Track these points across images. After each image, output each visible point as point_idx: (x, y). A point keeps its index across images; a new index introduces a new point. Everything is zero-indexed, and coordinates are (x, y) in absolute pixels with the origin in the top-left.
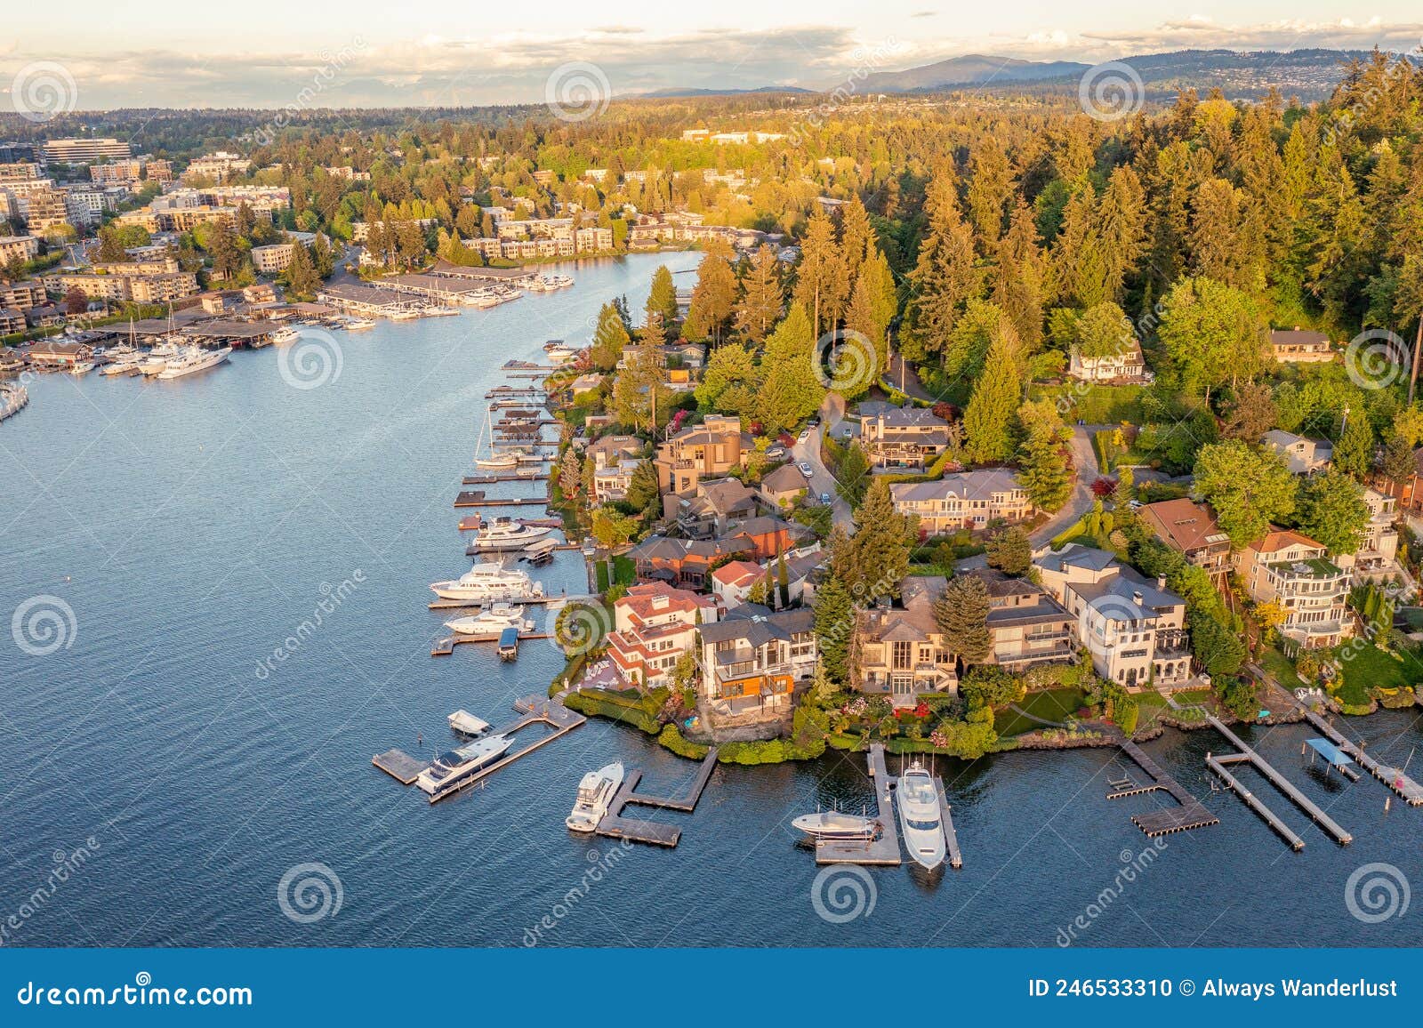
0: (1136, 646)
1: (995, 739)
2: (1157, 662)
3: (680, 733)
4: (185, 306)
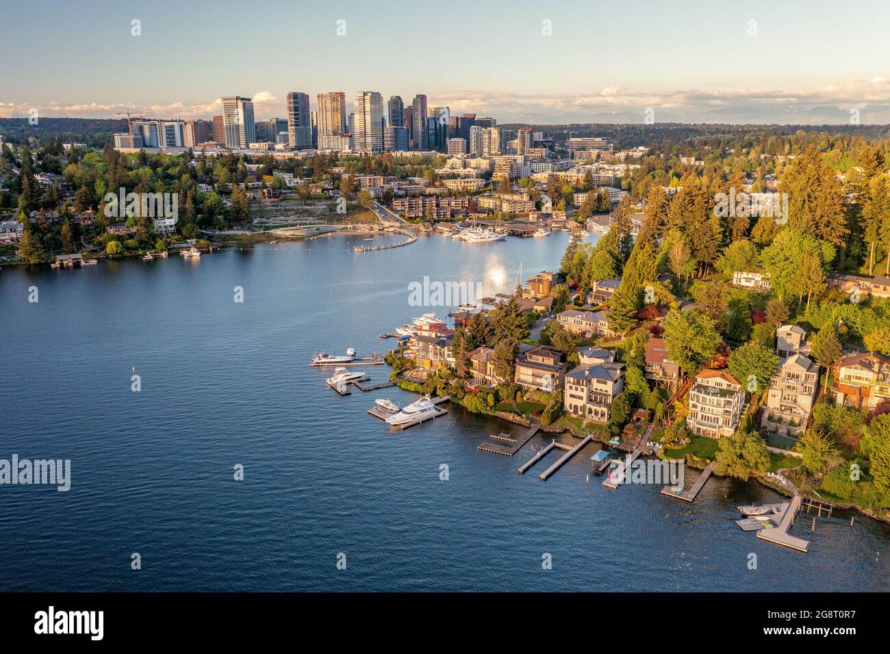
0: (579, 393)
1: (488, 408)
2: (589, 406)
3: (399, 374)
4: (522, 216)
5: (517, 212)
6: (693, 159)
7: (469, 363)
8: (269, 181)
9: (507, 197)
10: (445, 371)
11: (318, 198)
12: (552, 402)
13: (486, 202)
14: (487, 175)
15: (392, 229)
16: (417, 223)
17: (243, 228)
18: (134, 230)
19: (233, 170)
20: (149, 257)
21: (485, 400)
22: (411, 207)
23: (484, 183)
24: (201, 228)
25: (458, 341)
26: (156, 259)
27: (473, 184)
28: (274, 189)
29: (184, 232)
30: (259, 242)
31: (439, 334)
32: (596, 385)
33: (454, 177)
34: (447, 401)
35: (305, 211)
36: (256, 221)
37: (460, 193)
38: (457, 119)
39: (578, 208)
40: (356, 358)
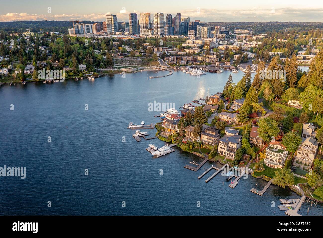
0: (223, 147)
1: (190, 150)
2: (227, 152)
3: (159, 133)
4: (213, 64)
5: (212, 62)
6: (283, 39)
7: (184, 132)
8: (121, 49)
9: (208, 56)
10: (175, 134)
11: (138, 56)
12: (214, 149)
13: (200, 58)
14: (201, 47)
15: (164, 69)
16: (174, 66)
17: (110, 68)
18: (72, 69)
19: (108, 45)
20: (77, 79)
21: (189, 147)
22: (172, 59)
23: (200, 50)
24: (96, 68)
25: (181, 123)
26: (79, 80)
27: (196, 50)
28: (122, 52)
29: (89, 70)
30: (116, 73)
31: (174, 119)
32: (230, 144)
33: (189, 47)
34: (176, 146)
35: (133, 61)
36: (115, 65)
37: (190, 54)
38: (192, 22)
39: (235, 60)
40: (144, 125)
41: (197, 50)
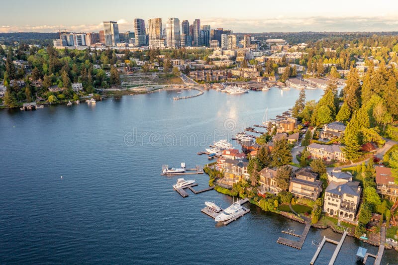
0: (335, 202)
1: (275, 209)
2: (341, 210)
3: (214, 181)
4: (253, 79)
5: (251, 77)
6: (331, 49)
7: (259, 178)
8: (128, 63)
9: (246, 69)
10: (244, 182)
11: (153, 71)
12: (316, 206)
13: (235, 72)
14: (234, 58)
15: (190, 87)
16: (203, 83)
17: (116, 88)
18: (62, 89)
19: (110, 57)
20: (70, 103)
21: (273, 204)
22: (198, 75)
24: (95, 87)
26: (74, 104)
28: (131, 67)
29: (87, 90)
30: (124, 95)
31: (236, 158)
32: (345, 197)
33: (218, 59)
34: (248, 202)
35: (147, 78)
36: (122, 83)
37: (222, 68)
38: (215, 31)
39: (281, 75)
40: (187, 169)
41: (229, 63)
